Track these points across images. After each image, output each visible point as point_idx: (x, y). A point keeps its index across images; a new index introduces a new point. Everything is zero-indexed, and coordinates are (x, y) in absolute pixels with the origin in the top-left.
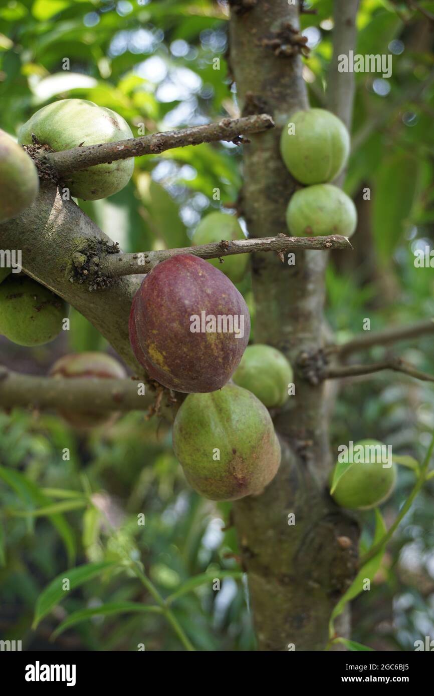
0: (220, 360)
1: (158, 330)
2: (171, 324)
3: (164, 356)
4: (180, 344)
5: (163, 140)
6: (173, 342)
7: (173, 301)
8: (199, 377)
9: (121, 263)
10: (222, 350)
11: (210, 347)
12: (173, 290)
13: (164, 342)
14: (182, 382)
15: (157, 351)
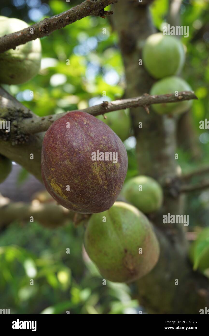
0: (105, 187)
1: (55, 167)
2: (63, 162)
3: (61, 187)
4: (72, 177)
5: (47, 23)
6: (67, 176)
7: (64, 144)
8: (91, 202)
9: (33, 124)
10: (106, 179)
11: (96, 178)
12: (63, 136)
13: (60, 177)
14: (78, 206)
15: (56, 184)
